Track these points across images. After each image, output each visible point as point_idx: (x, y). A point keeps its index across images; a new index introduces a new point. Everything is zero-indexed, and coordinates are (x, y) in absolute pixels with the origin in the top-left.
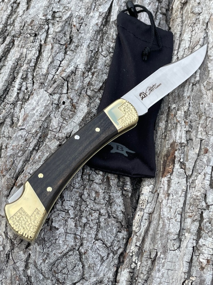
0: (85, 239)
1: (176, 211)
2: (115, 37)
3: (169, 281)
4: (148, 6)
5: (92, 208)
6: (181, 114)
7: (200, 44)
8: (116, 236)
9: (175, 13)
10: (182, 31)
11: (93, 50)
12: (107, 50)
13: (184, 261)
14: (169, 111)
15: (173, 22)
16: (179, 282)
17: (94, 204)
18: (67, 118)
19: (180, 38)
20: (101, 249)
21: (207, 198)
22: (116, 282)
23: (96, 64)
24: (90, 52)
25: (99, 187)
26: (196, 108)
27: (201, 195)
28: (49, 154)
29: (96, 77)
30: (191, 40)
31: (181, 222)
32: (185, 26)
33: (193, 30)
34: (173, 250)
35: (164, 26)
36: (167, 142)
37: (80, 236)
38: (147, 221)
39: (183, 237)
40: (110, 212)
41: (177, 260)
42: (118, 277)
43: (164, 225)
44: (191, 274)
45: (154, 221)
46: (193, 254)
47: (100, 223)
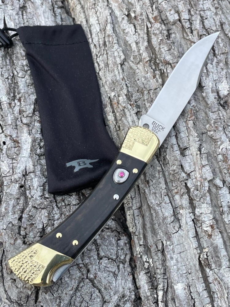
0: (89, 263)
1: (161, 194)
2: (24, 53)
3: (186, 263)
4: (42, 7)
6: (124, 99)
7: (109, 22)
8: (118, 245)
9: (71, 2)
10: (86, 17)
11: (9, 76)
12: (22, 70)
13: (190, 237)
14: (111, 101)
15: (74, 12)
16: (195, 260)
18: (14, 157)
19: (88, 25)
20: (109, 266)
21: (184, 168)
22: (137, 289)
23: (18, 89)
24: (6, 80)
26: (135, 86)
27: (177, 167)
28: (13, 200)
29: (24, 101)
30: (99, 21)
31: (171, 202)
32: (87, 10)
33: (96, 11)
34: (176, 233)
35: (67, 19)
36: (123, 132)
37: (83, 264)
38: (139, 217)
39: (179, 215)
41: (184, 240)
42: (137, 284)
43: (157, 213)
44: (203, 246)
45: (146, 214)
46: (195, 227)
47: (95, 241)
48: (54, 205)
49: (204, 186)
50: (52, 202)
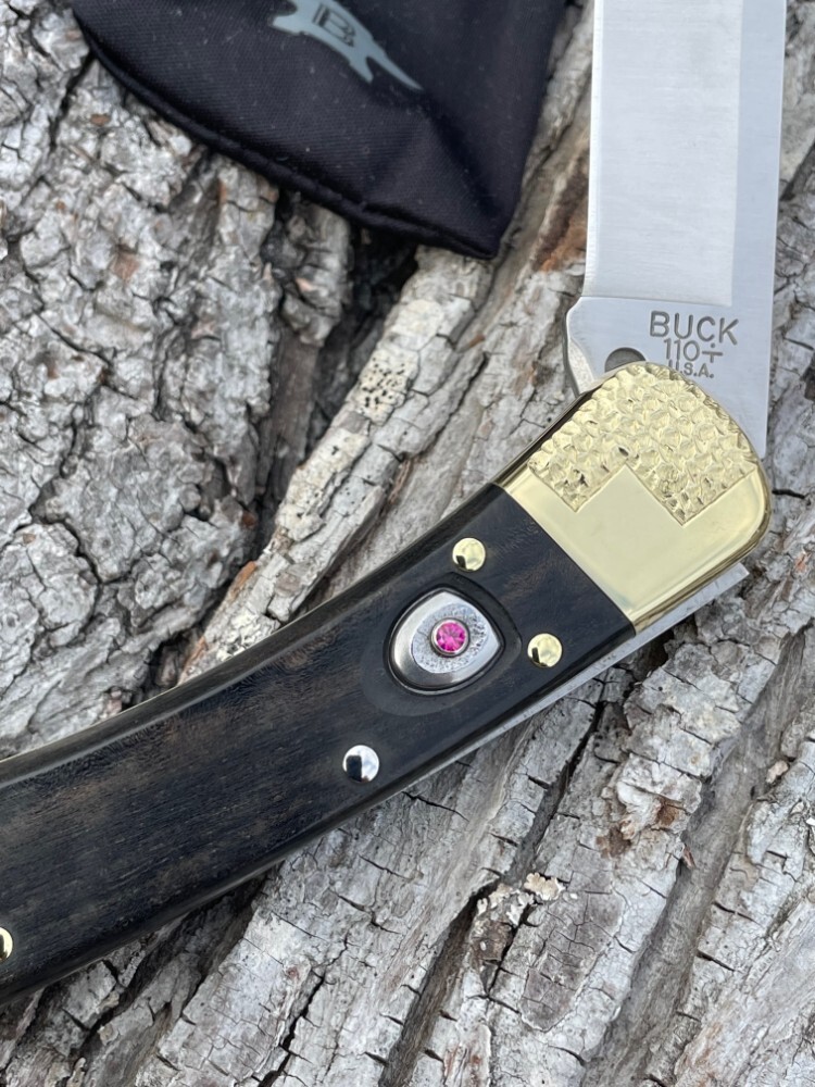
3: (397, 863)
5: (72, 332)
8: (174, 532)
13: (521, 770)
16: (451, 886)
17: (89, 312)
20: (56, 580)
25: (147, 220)
38: (371, 495)
40: (173, 389)
44: (541, 858)
45: (412, 506)
46: (584, 742)
47: (90, 427)
48: (45, 112)
49: (791, 598)
50: (44, 84)
